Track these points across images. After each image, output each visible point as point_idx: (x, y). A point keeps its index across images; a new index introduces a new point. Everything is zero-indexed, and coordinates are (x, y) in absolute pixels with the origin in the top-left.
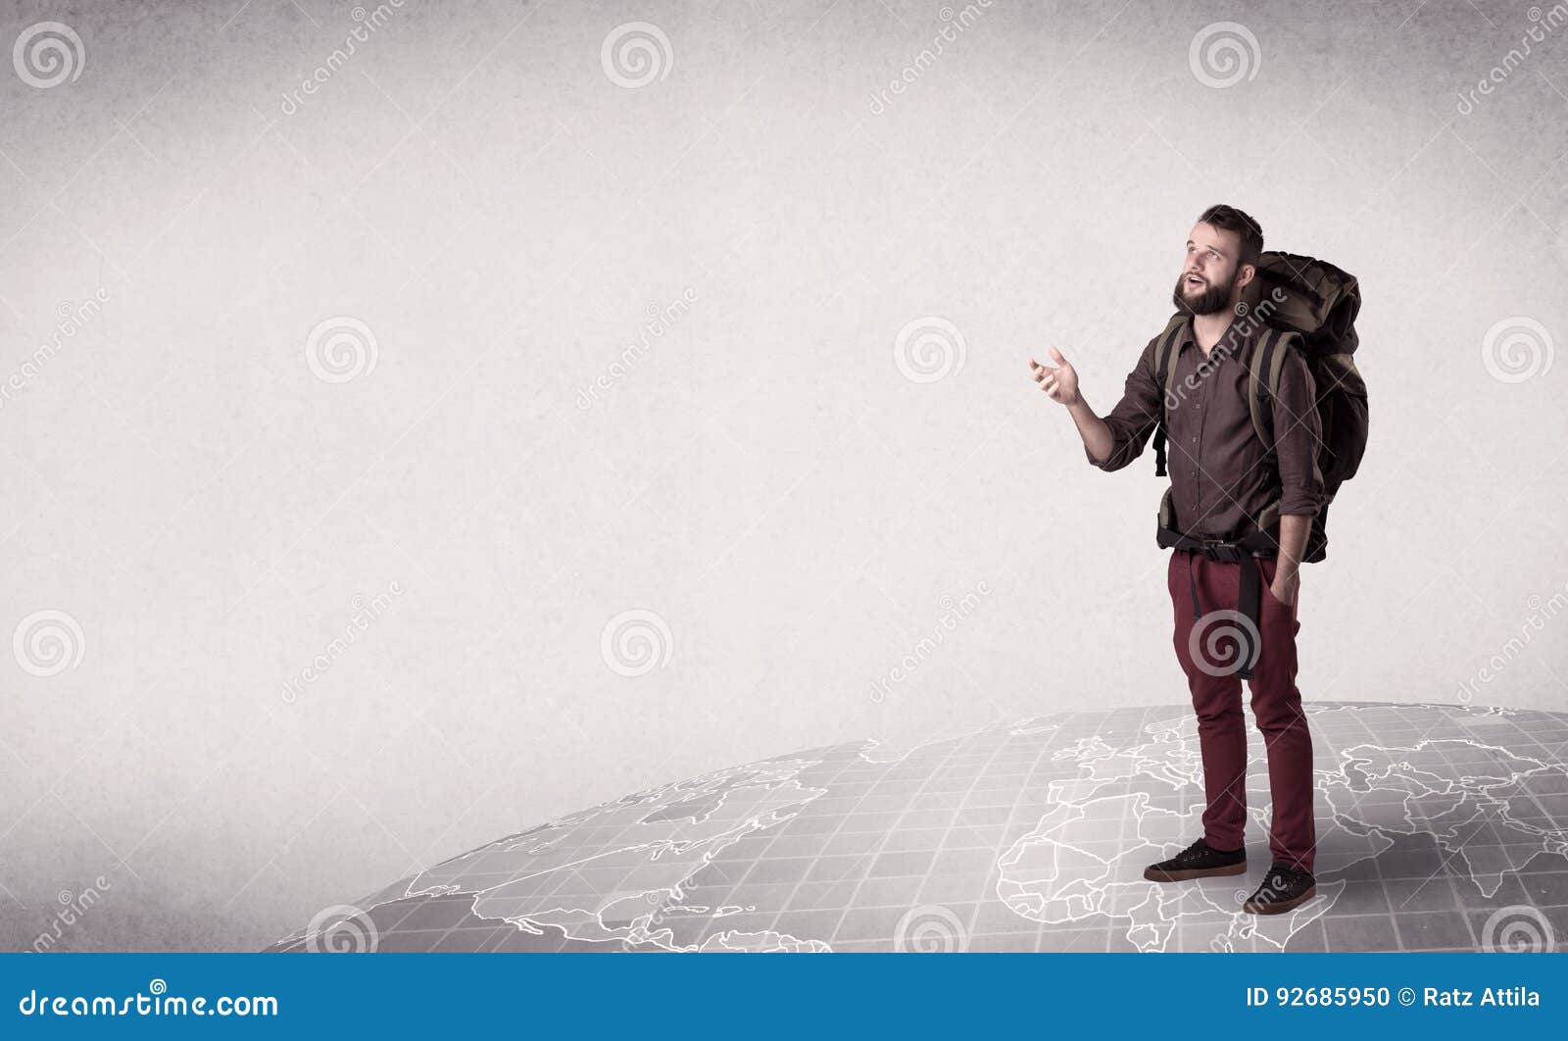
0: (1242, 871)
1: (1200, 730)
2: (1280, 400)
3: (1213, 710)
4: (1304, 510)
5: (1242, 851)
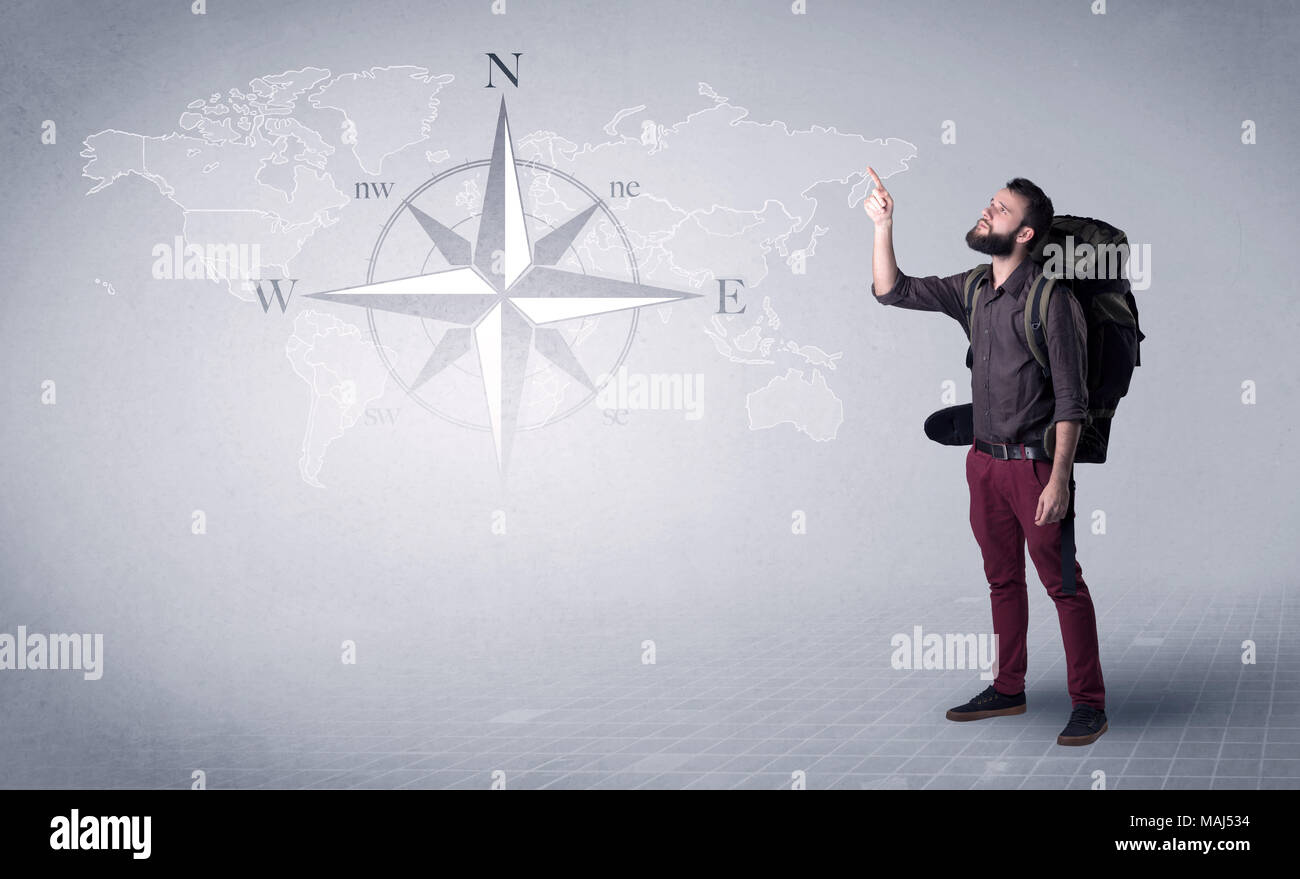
0: (1023, 711)
1: (992, 595)
2: (1050, 329)
3: (1001, 580)
4: (1076, 416)
5: (1022, 694)
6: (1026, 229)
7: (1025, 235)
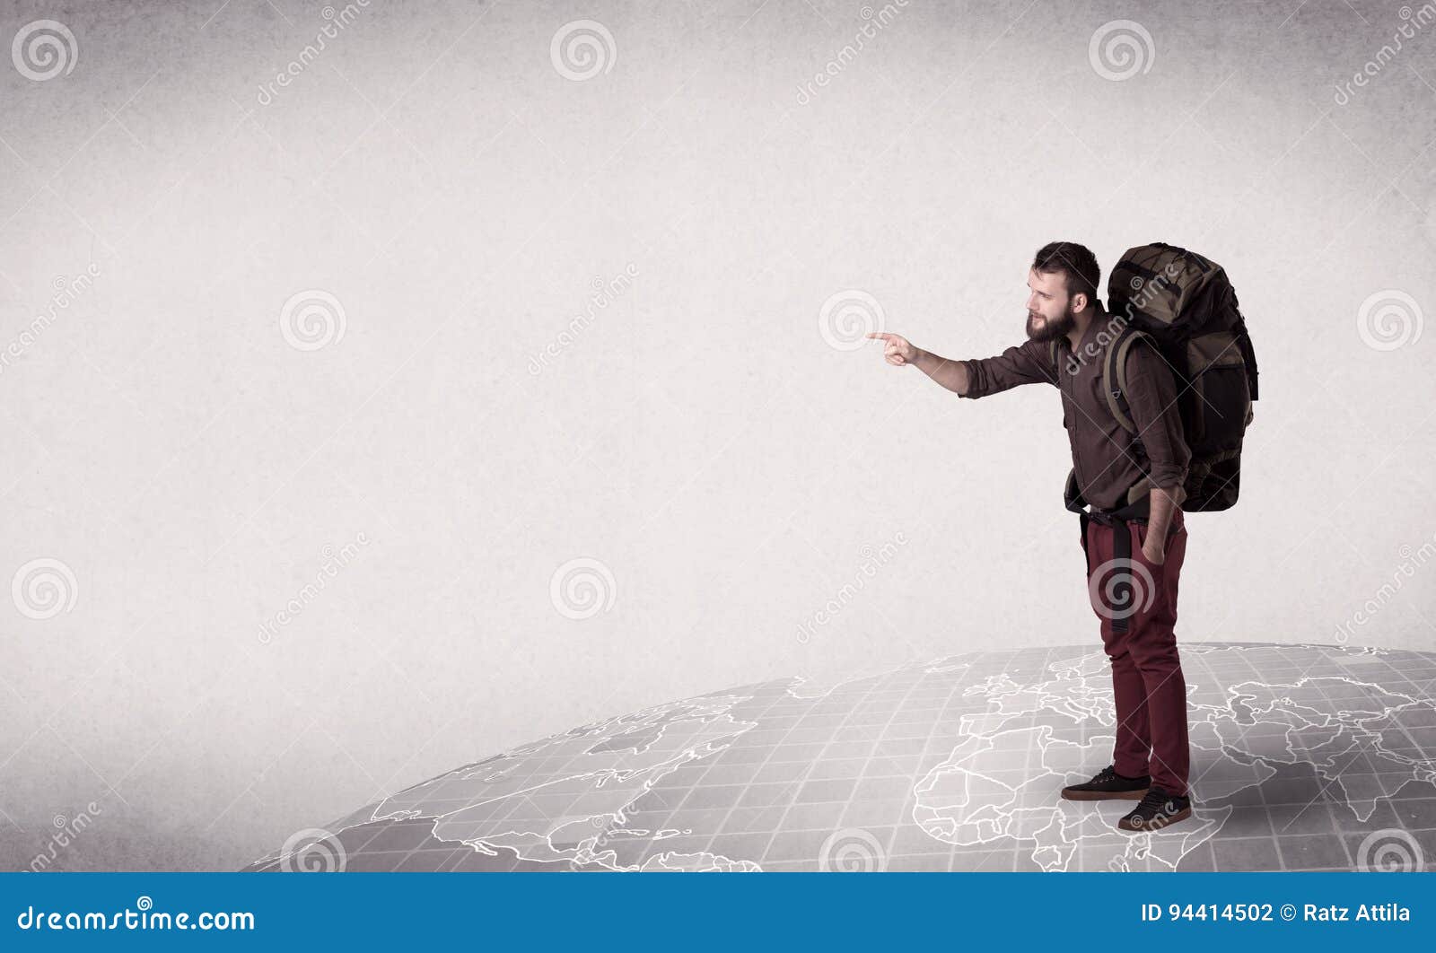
6: (1077, 297)
7: (1079, 304)
